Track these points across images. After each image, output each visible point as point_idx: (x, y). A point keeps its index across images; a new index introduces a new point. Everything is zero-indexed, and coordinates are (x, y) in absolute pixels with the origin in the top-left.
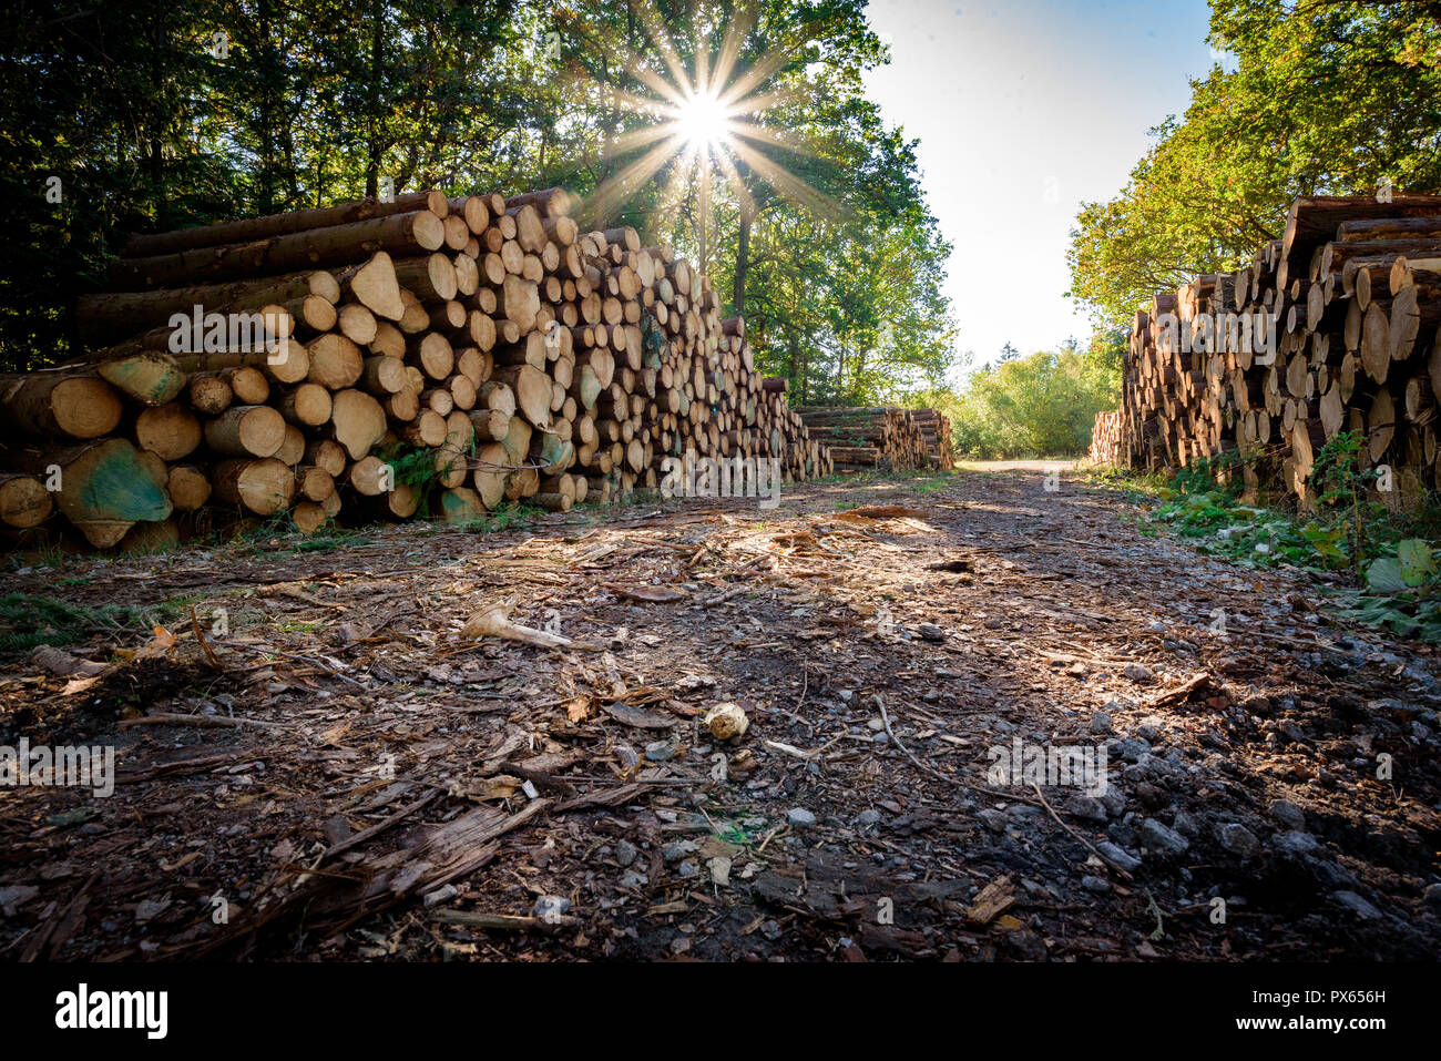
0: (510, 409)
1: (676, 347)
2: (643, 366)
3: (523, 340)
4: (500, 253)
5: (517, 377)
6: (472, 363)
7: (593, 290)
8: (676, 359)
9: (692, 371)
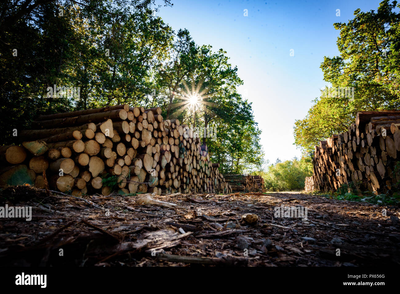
0: (141, 166)
1: (188, 153)
2: (179, 157)
3: (146, 147)
4: (142, 123)
5: (144, 157)
6: (131, 152)
7: (166, 135)
8: (188, 156)
9: (193, 160)
